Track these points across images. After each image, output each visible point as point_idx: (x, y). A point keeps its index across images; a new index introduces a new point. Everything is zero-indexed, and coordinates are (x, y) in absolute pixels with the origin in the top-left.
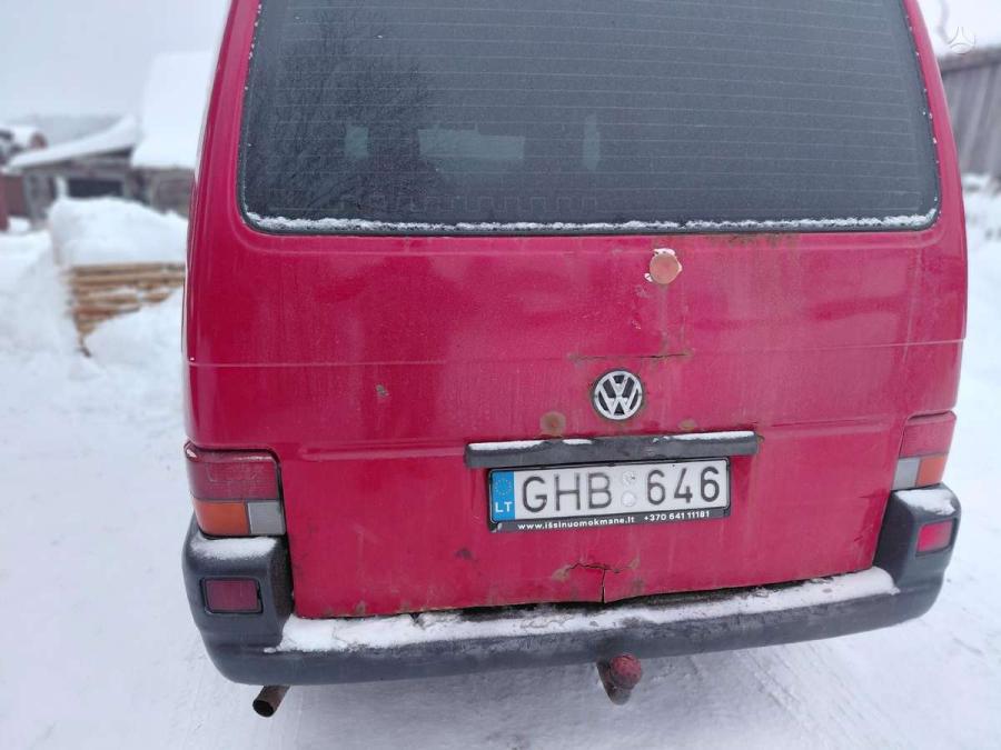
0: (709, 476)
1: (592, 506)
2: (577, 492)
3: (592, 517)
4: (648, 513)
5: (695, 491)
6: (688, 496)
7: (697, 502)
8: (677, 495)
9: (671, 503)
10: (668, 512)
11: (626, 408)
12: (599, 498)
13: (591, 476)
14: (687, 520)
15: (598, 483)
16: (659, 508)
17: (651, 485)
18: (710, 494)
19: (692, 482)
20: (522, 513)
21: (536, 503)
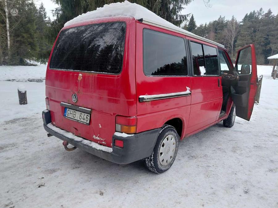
0: (87, 117)
1: (73, 117)
2: (72, 114)
3: (73, 119)
4: (79, 120)
5: (85, 119)
6: (84, 119)
7: (85, 121)
8: (83, 119)
9: (82, 120)
10: (81, 121)
11: (75, 100)
12: (74, 116)
13: (74, 112)
14: (83, 123)
15: (75, 113)
16: (80, 120)
17: (80, 116)
18: (87, 120)
19: (85, 117)
20: (67, 115)
21: (68, 114)
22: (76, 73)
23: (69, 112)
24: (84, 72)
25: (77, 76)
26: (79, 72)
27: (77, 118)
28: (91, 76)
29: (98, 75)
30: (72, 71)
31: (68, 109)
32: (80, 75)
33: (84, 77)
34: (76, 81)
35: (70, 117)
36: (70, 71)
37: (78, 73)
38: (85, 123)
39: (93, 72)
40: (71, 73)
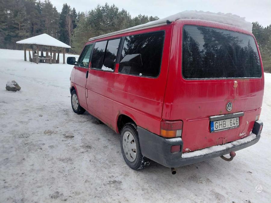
0: (237, 120)
1: (224, 127)
2: (222, 125)
3: (224, 129)
6: (235, 124)
7: (236, 125)
8: (234, 124)
12: (225, 125)
13: (224, 121)
15: (224, 122)
16: (231, 126)
17: (231, 122)
18: (237, 123)
19: (235, 121)
20: (215, 129)
21: (217, 127)
22: (231, 81)
23: (217, 124)
24: (238, 79)
25: (233, 84)
26: (233, 79)
27: (228, 126)
28: (245, 81)
29: (250, 80)
30: (226, 79)
31: (214, 122)
32: (236, 82)
33: (239, 83)
34: (232, 89)
35: (220, 129)
36: (222, 79)
37: (233, 81)
38: (236, 127)
39: (246, 78)
40: (224, 81)
